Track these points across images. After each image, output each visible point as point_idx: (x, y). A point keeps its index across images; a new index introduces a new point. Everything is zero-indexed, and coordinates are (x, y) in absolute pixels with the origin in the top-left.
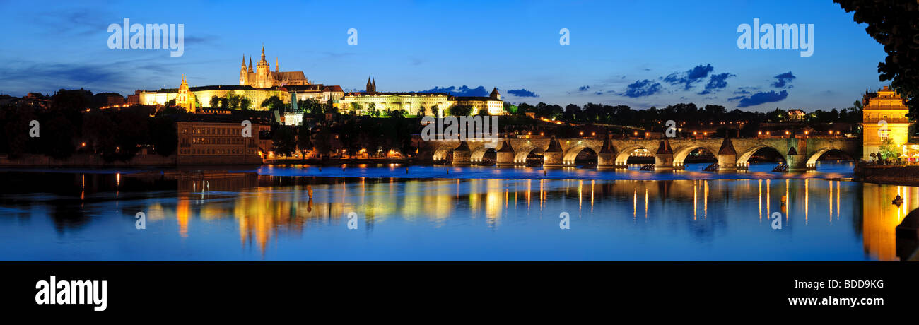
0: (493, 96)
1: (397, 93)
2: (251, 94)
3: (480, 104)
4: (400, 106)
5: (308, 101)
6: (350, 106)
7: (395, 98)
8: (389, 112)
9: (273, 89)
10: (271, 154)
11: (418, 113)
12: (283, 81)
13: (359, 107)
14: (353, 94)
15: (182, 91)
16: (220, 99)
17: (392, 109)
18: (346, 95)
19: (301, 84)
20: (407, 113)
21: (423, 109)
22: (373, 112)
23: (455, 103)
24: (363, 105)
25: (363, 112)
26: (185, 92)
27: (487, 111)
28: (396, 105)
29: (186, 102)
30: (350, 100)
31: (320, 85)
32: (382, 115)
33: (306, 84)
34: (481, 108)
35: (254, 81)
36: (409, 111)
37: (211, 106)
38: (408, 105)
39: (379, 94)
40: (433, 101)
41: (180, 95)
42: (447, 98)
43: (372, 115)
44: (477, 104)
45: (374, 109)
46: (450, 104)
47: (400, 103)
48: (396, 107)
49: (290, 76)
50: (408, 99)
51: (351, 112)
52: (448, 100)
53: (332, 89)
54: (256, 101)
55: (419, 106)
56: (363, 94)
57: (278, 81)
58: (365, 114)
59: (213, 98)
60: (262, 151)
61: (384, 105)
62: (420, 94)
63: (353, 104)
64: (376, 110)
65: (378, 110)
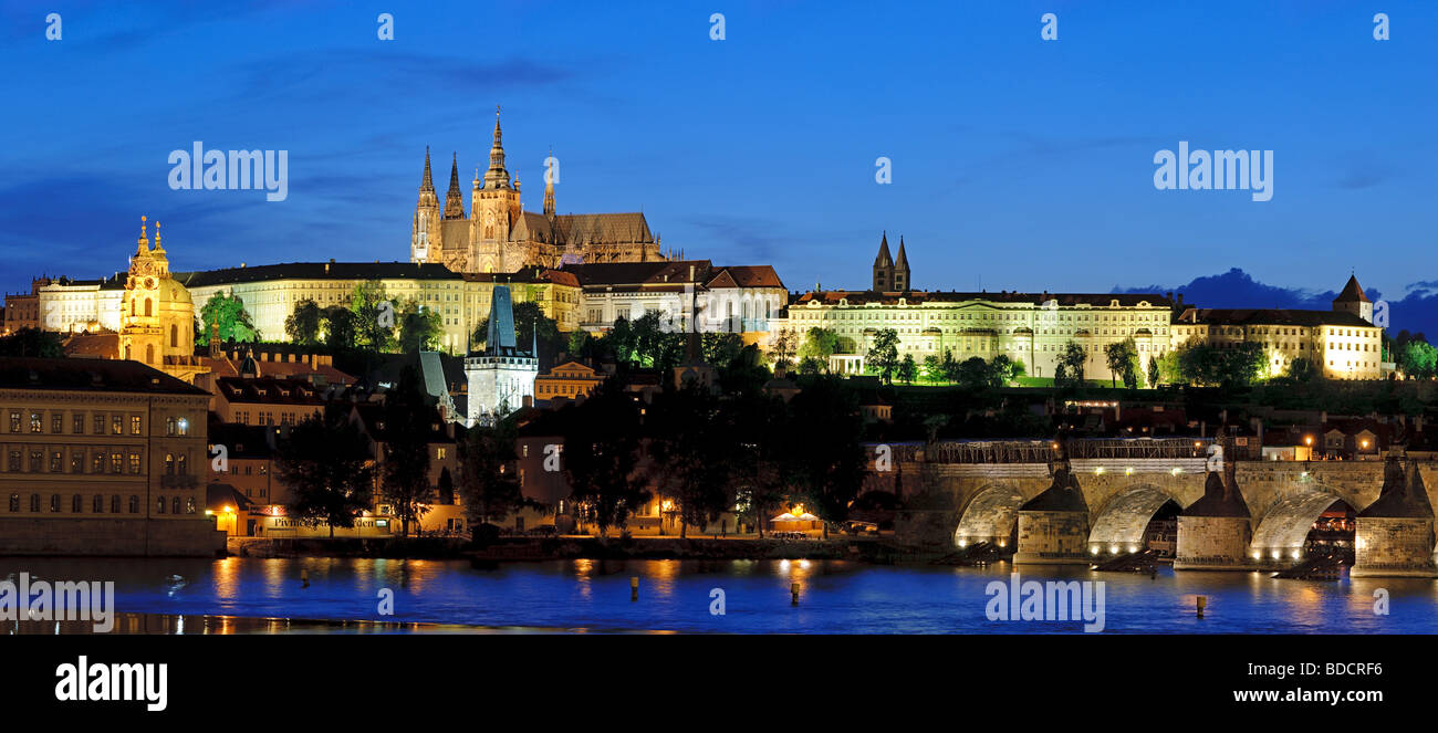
0: (1342, 309)
1: (984, 296)
2: (443, 295)
3: (1295, 336)
4: (995, 344)
5: (651, 319)
6: (803, 340)
7: (974, 314)
8: (948, 365)
9: (525, 276)
10: (275, 516)
11: (1060, 369)
12: (570, 246)
13: (841, 347)
14: (821, 297)
15: (141, 280)
16: (325, 313)
17: (960, 356)
18: (795, 299)
19: (636, 259)
20: (1018, 369)
21: (1075, 356)
22: (890, 364)
23: (1201, 333)
24: (857, 338)
25: (853, 365)
26: (149, 284)
27: (1321, 362)
28: (975, 339)
29: (152, 321)
30: (807, 319)
31: (699, 264)
32: (923, 377)
33: (652, 258)
34: (1297, 352)
35: (462, 249)
36: (1027, 362)
37: (289, 339)
38: (1023, 340)
39: (915, 299)
40: (1119, 324)
41: (132, 294)
42: (1168, 314)
43: (887, 376)
44: (1283, 339)
45: (894, 353)
46: (1180, 336)
47: (993, 333)
48: (983, 350)
49: (597, 231)
50: (1022, 316)
51: (809, 364)
52: (1174, 321)
53: (742, 278)
54: (462, 321)
55: (1060, 343)
56: (857, 299)
57: (549, 248)
58: (862, 371)
59: (297, 310)
60: (242, 502)
61: (933, 338)
62: (1066, 301)
63: (817, 333)
64: (901, 358)
65: (909, 358)
